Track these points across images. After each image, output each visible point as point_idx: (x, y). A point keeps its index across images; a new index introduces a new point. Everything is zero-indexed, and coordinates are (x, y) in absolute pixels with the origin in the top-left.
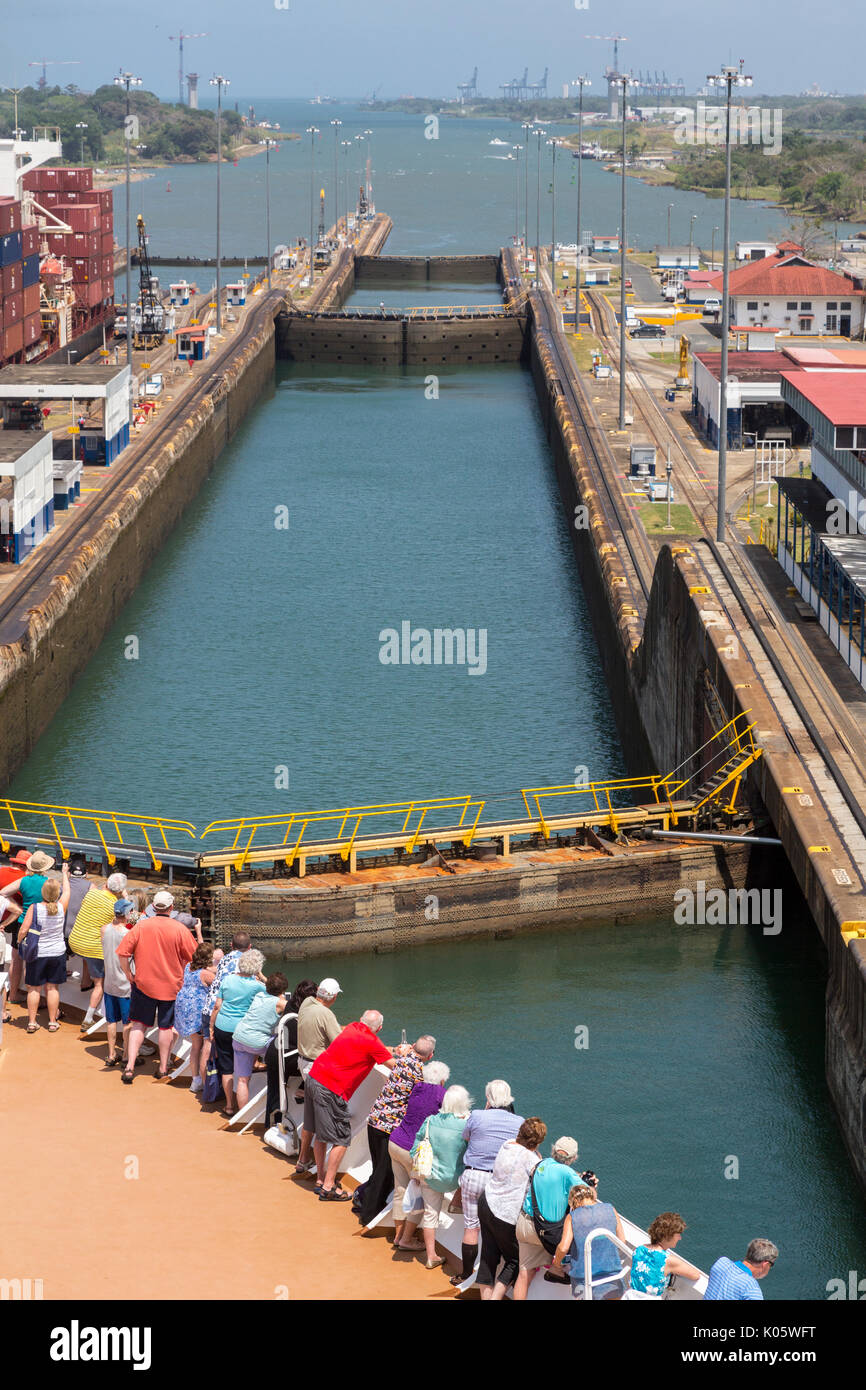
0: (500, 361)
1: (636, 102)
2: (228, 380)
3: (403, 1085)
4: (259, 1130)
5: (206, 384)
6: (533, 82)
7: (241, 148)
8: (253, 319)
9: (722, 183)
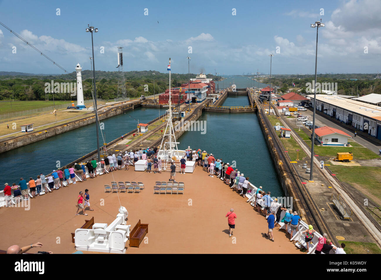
0: (245, 96)
1: (260, 75)
2: (225, 96)
3: (234, 174)
4: (220, 178)
5: (223, 96)
6: (250, 73)
7: (221, 80)
8: (226, 92)
9: (267, 83)
